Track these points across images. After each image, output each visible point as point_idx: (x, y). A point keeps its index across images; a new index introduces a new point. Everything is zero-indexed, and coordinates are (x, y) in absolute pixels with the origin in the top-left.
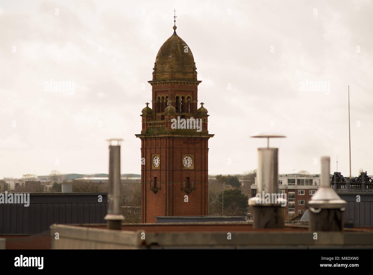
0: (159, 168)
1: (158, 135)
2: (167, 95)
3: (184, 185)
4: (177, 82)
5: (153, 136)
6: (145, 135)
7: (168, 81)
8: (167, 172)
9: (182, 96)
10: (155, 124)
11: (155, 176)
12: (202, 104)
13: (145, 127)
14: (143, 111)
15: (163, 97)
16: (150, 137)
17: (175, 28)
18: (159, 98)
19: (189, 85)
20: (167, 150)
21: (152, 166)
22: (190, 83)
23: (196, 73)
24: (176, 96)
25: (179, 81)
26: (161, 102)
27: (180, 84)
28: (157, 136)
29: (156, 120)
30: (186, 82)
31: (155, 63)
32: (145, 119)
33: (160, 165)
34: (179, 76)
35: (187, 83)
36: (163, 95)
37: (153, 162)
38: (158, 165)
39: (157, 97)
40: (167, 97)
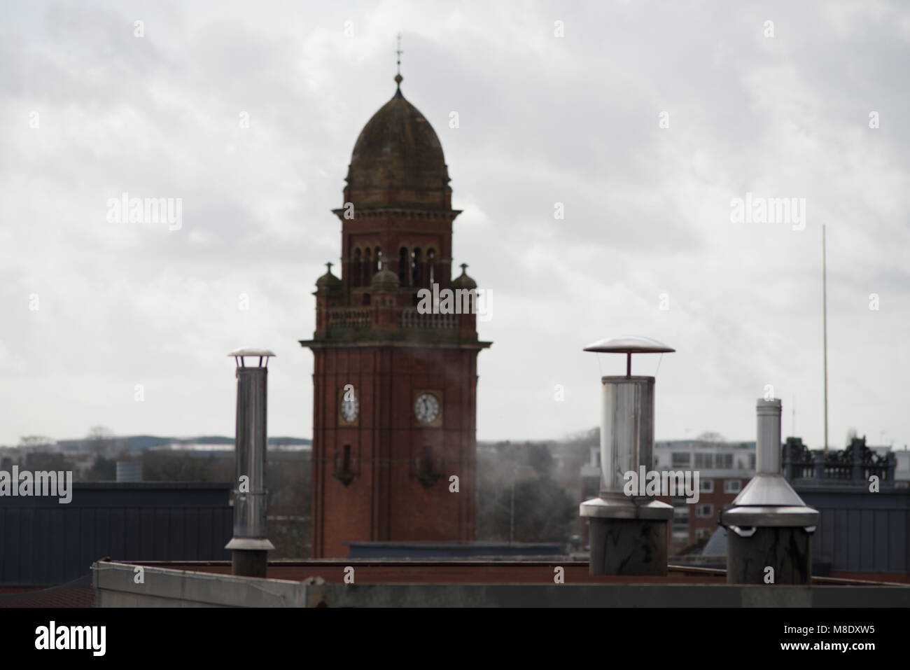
0: (356, 424)
1: (355, 341)
2: (378, 244)
3: (418, 466)
4: (403, 214)
5: (341, 345)
6: (323, 342)
7: (382, 210)
8: (377, 432)
9: (413, 246)
10: (348, 315)
11: (346, 442)
12: (464, 266)
13: (324, 322)
14: (320, 283)
15: (368, 250)
16: (334, 345)
17: (399, 79)
18: (358, 251)
19: (433, 220)
20: (378, 379)
21: (340, 418)
22: (436, 215)
23: (450, 190)
24: (400, 245)
25: (408, 211)
26: (362, 260)
27: (409, 218)
28: (352, 345)
29: (349, 304)
30: (424, 212)
31: (350, 167)
32: (323, 302)
33: (360, 414)
34: (407, 196)
35: (428, 215)
36: (368, 244)
37: (341, 407)
38: (355, 416)
39: (353, 249)
40: (378, 249)
